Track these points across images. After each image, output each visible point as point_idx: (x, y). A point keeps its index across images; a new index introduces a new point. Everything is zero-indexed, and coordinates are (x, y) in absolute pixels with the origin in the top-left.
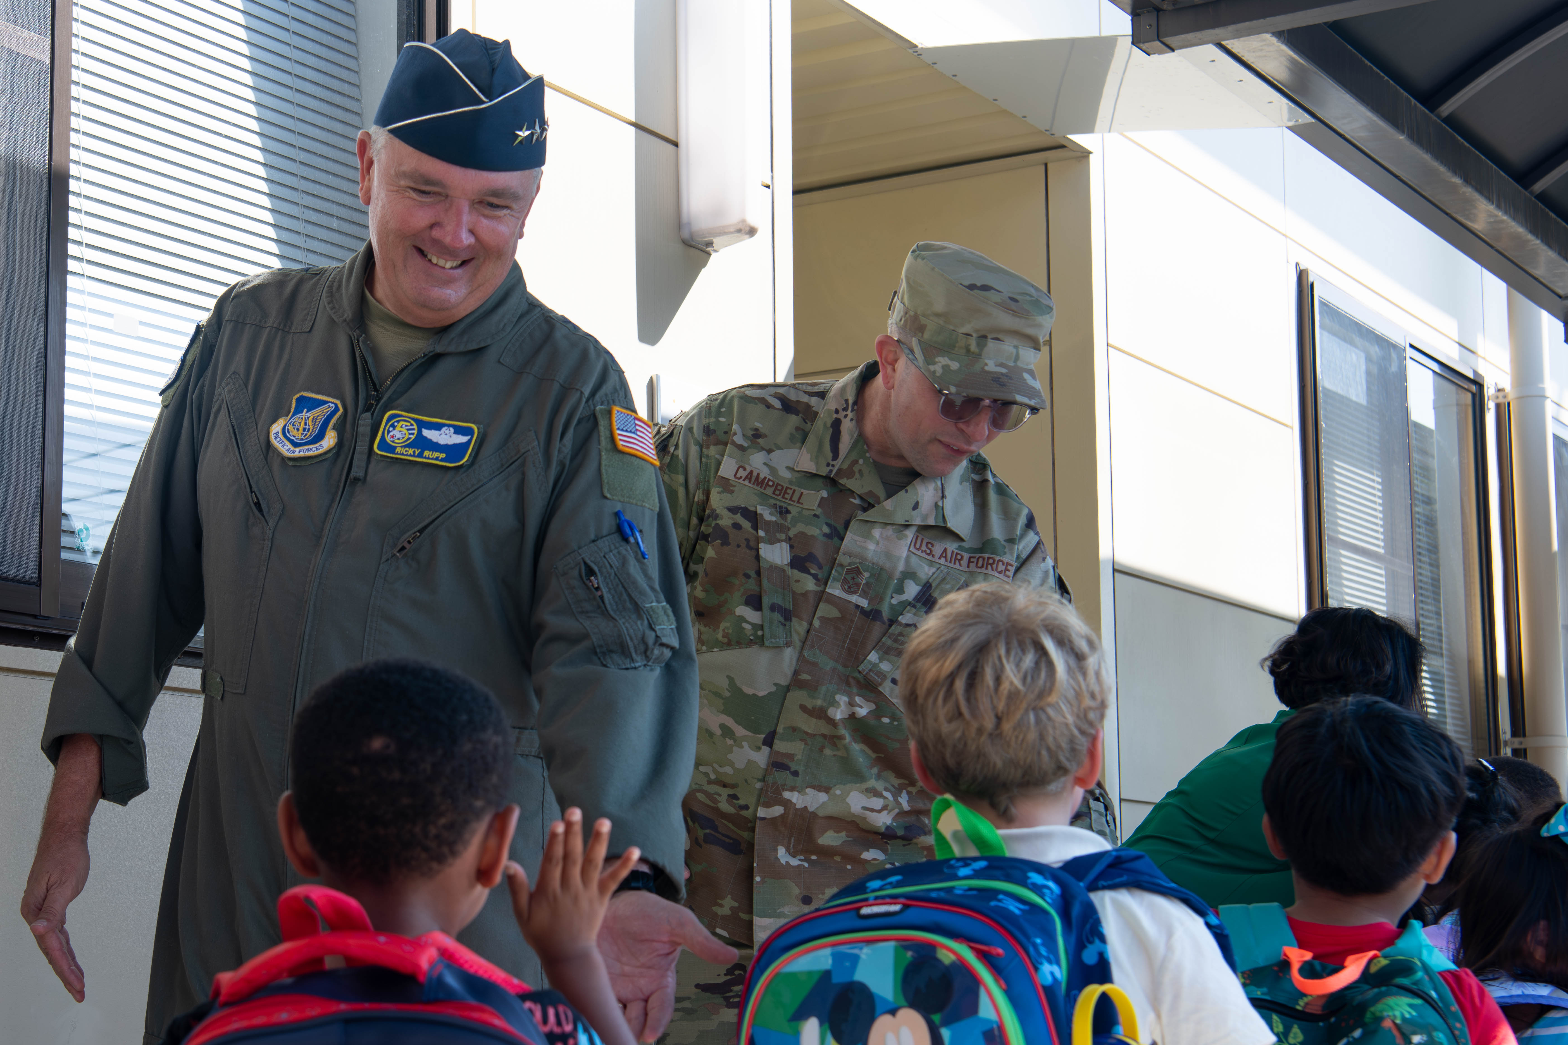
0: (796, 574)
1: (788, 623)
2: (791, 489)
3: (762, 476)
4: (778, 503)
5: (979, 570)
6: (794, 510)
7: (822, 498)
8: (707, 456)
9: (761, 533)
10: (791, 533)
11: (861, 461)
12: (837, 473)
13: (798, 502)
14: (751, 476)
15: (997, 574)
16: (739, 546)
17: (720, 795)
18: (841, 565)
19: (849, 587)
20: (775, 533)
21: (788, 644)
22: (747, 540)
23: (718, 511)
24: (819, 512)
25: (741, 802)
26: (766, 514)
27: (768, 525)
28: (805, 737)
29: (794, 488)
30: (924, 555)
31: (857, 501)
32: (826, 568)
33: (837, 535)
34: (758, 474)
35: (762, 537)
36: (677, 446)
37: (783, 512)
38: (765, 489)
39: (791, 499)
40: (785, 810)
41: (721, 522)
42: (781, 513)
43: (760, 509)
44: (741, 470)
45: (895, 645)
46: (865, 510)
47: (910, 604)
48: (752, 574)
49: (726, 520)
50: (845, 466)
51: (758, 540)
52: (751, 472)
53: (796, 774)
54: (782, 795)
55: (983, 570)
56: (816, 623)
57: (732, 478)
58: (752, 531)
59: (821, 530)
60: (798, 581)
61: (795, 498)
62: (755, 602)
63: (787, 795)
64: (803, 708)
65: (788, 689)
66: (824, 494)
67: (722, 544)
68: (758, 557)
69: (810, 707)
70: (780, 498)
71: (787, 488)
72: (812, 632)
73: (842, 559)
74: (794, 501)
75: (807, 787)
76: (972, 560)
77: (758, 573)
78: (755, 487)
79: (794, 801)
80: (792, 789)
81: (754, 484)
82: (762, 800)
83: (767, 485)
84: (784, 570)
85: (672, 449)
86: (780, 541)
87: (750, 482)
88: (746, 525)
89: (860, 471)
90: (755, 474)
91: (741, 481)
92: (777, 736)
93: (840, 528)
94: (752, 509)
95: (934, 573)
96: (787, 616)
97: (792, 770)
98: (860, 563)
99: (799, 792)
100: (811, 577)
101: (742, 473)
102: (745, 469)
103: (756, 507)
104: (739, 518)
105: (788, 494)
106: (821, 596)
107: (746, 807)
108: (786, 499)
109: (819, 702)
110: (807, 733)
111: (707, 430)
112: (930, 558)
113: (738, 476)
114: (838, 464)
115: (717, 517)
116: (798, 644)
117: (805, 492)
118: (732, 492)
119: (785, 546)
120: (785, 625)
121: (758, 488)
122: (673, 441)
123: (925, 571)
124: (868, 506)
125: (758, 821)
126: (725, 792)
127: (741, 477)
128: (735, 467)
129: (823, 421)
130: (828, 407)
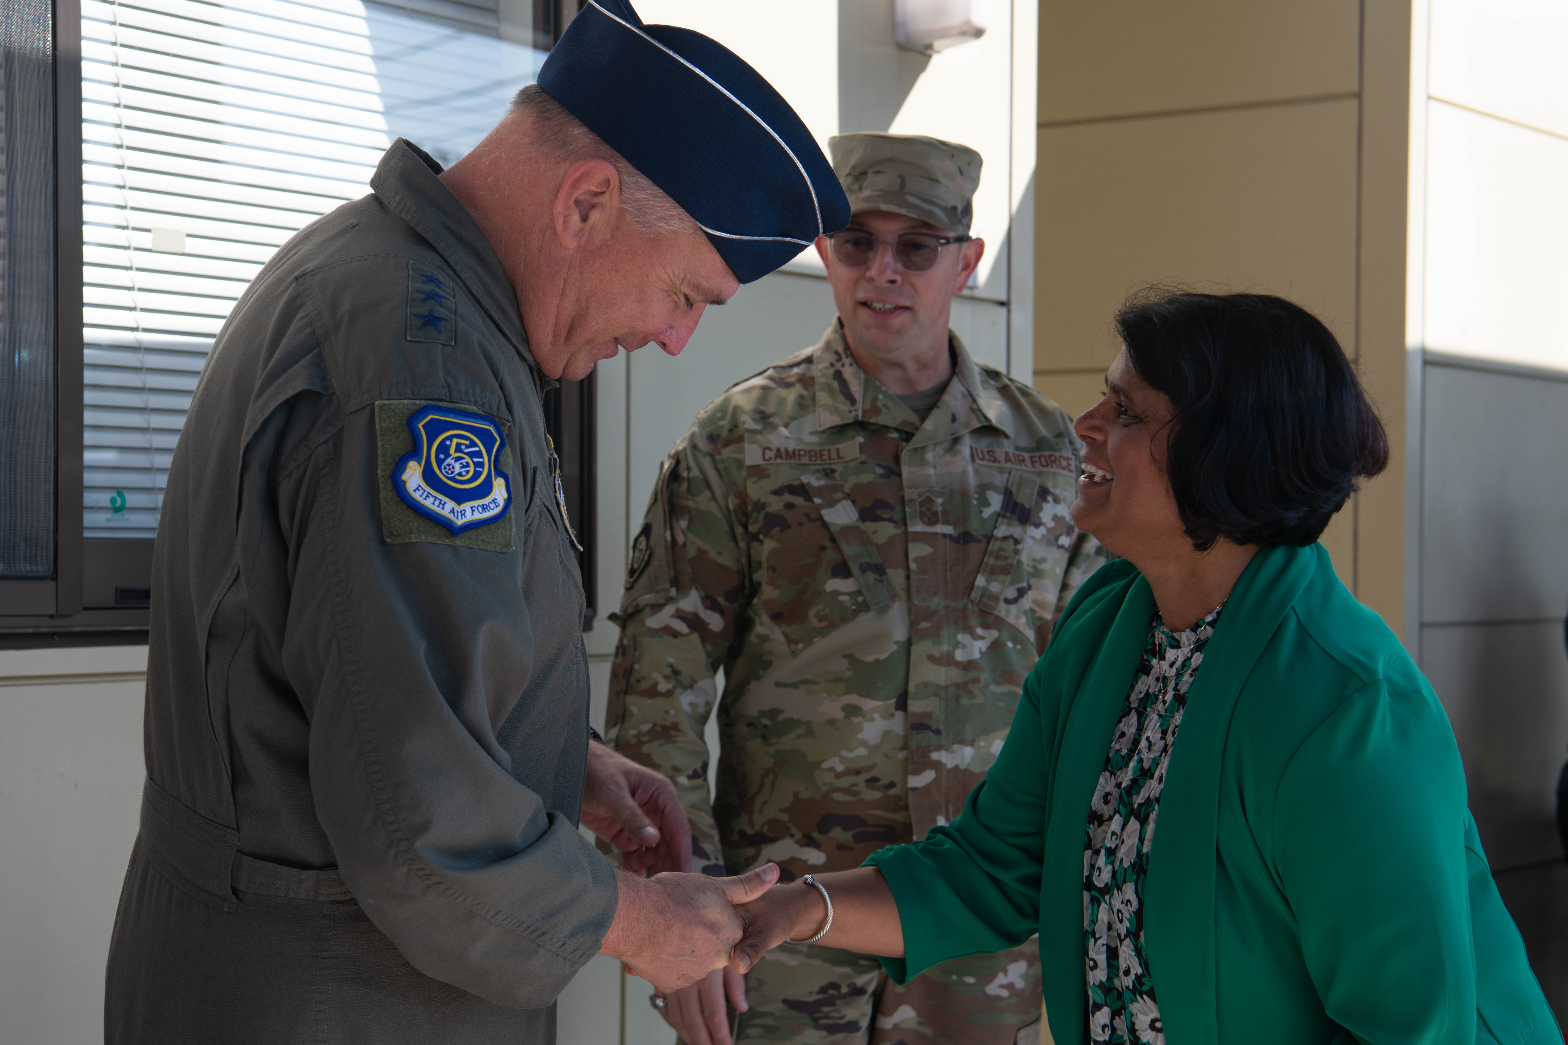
0: (869, 526)
1: (884, 578)
2: (824, 450)
3: (791, 449)
4: (819, 467)
5: (1046, 469)
6: (839, 468)
7: (861, 445)
8: (723, 461)
9: (817, 501)
10: (847, 489)
11: (881, 397)
12: (863, 415)
13: (839, 458)
14: (780, 453)
15: (1061, 471)
16: (801, 524)
17: (857, 785)
18: (912, 501)
19: (929, 519)
20: (831, 495)
21: (894, 597)
22: (807, 515)
23: (763, 500)
24: (864, 457)
25: (885, 781)
26: (814, 481)
27: (820, 491)
28: (937, 691)
29: (826, 447)
30: (990, 464)
31: (895, 435)
32: (898, 508)
33: (894, 471)
34: (786, 449)
35: (819, 505)
36: (689, 469)
37: (829, 473)
38: (799, 459)
39: (830, 459)
40: (937, 773)
41: (770, 509)
42: (827, 475)
43: (805, 479)
44: (767, 452)
45: (1000, 563)
46: (907, 440)
47: (999, 515)
48: (827, 543)
49: (775, 505)
50: (868, 407)
51: (818, 508)
52: (778, 450)
53: (938, 732)
54: (929, 757)
55: (1049, 469)
56: (913, 566)
57: (761, 462)
58: (808, 504)
59: (874, 473)
60: (875, 532)
61: (834, 455)
62: (842, 570)
63: (935, 756)
64: (931, 658)
65: (909, 643)
66: (860, 439)
67: (782, 530)
68: (825, 525)
69: (937, 655)
70: (818, 462)
71: (821, 451)
72: (914, 577)
73: (909, 494)
74: (834, 459)
75: (954, 743)
76: (1034, 459)
77: (833, 540)
78: (789, 461)
79: (944, 760)
80: (939, 748)
81: (786, 459)
82: (910, 767)
83: (800, 455)
84: (857, 528)
85: (685, 474)
86: (838, 501)
87: (782, 459)
88: (799, 501)
89: (885, 405)
90: (783, 450)
91: (772, 461)
92: (910, 696)
93: (892, 465)
94: (796, 483)
95: (1008, 479)
96: (880, 570)
97: (934, 728)
98: (929, 491)
99: (947, 750)
100: (887, 523)
101: (769, 454)
102: (770, 450)
103: (799, 479)
104: (787, 497)
105: (824, 455)
106: (907, 538)
107: (892, 785)
108: (825, 460)
109: (945, 648)
110: (938, 686)
111: (712, 438)
112: (996, 464)
113: (767, 457)
114: (859, 406)
115: (763, 506)
116: (902, 594)
117: (840, 446)
118: (768, 476)
119: (847, 504)
120: (882, 581)
121: (793, 461)
122: (682, 467)
123: (999, 480)
124: (908, 435)
125: (910, 793)
126: (861, 779)
127: (770, 459)
128: (760, 451)
129: (823, 380)
130: (820, 366)
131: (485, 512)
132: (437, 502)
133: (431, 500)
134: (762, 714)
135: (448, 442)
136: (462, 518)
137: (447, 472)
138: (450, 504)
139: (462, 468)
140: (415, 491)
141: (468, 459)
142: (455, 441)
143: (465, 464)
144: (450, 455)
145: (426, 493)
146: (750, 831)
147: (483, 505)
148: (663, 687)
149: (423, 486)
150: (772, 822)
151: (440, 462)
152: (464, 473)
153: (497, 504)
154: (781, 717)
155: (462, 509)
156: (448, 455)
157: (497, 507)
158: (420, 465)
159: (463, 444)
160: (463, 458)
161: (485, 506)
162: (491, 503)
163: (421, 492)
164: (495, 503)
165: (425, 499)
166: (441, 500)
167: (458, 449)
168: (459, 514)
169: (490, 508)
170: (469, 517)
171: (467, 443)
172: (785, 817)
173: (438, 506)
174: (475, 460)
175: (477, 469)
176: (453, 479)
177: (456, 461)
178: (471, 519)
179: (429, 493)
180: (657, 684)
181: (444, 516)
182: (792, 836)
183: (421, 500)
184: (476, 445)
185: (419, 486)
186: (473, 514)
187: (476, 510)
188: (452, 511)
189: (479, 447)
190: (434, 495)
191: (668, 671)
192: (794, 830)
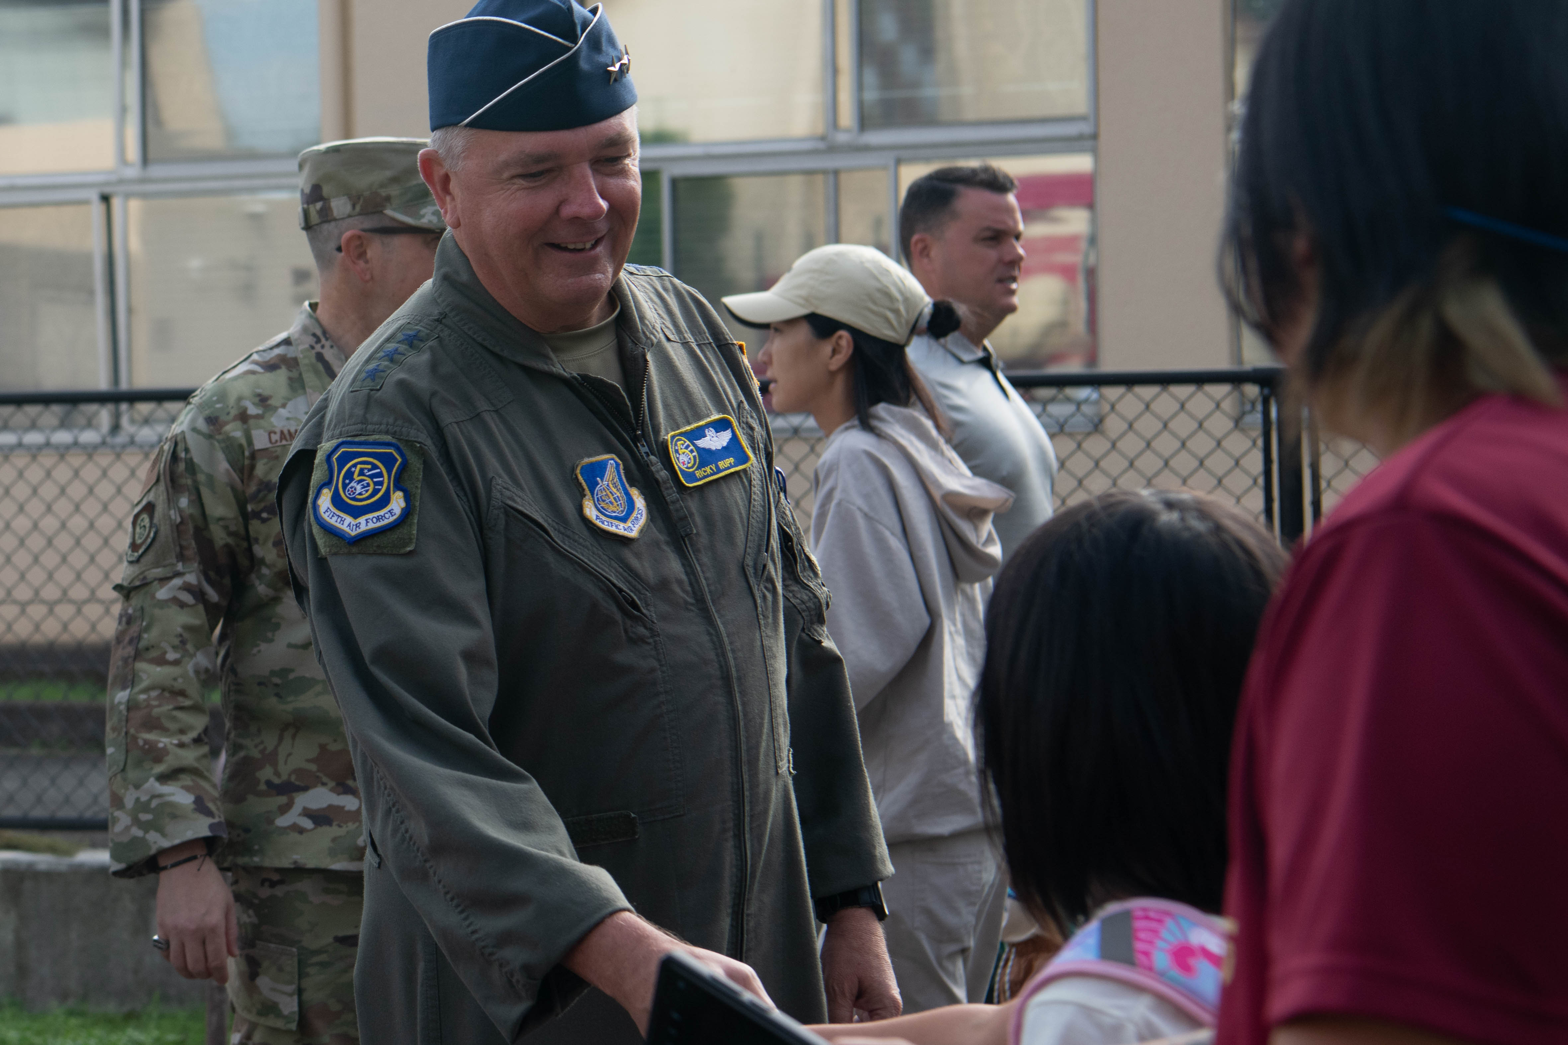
3: (292, 430)
14: (285, 436)
34: (289, 431)
36: (186, 450)
44: (273, 435)
52: (282, 432)
57: (269, 445)
85: (183, 455)
87: (287, 440)
90: (286, 432)
91: (278, 444)
101: (275, 437)
102: (275, 433)
111: (211, 420)
113: (273, 440)
118: (277, 457)
127: (276, 441)
128: (266, 435)
129: (306, 361)
130: (301, 348)
131: (380, 521)
132: (339, 520)
133: (335, 518)
134: (273, 673)
135: (353, 469)
136: (356, 530)
137: (350, 494)
138: (349, 519)
139: (362, 488)
140: (324, 513)
141: (369, 480)
142: (359, 466)
143: (365, 485)
144: (354, 479)
145: (332, 514)
146: (277, 781)
147: (378, 516)
148: (171, 656)
149: (330, 508)
150: (299, 772)
151: (345, 486)
152: (364, 492)
153: (393, 514)
154: (292, 676)
155: (358, 522)
156: (352, 480)
157: (392, 516)
158: (330, 491)
159: (366, 469)
160: (364, 480)
161: (380, 517)
162: (387, 513)
163: (329, 512)
164: (391, 513)
165: (331, 518)
166: (342, 518)
167: (361, 473)
168: (354, 527)
169: (385, 518)
170: (363, 528)
171: (369, 466)
172: (313, 767)
173: (340, 523)
174: (375, 480)
175: (376, 487)
176: (354, 499)
177: (358, 484)
178: (365, 529)
179: (334, 513)
180: (165, 653)
181: (343, 530)
182: (324, 784)
183: (328, 519)
184: (377, 467)
185: (328, 508)
186: (367, 525)
187: (371, 521)
188: (349, 525)
189: (380, 469)
190: (338, 514)
191: (176, 642)
192: (325, 779)
